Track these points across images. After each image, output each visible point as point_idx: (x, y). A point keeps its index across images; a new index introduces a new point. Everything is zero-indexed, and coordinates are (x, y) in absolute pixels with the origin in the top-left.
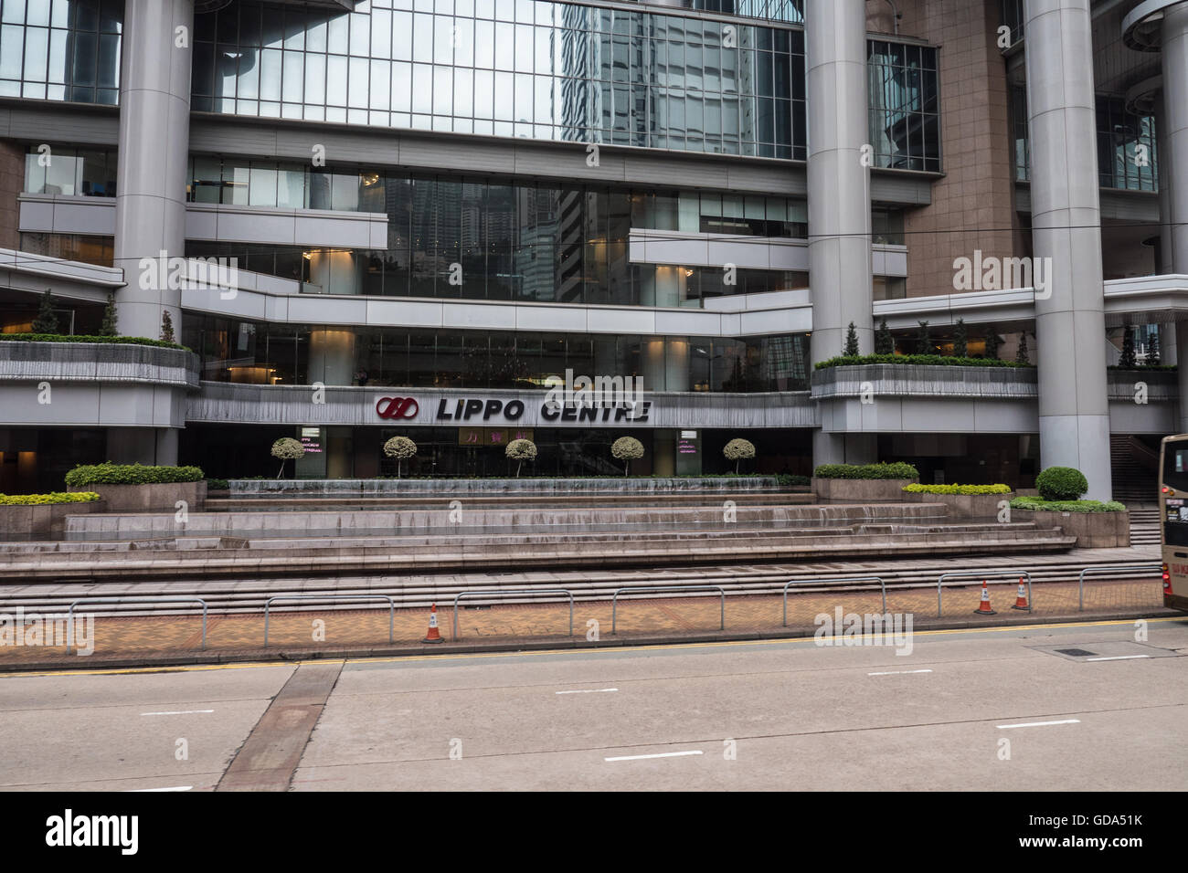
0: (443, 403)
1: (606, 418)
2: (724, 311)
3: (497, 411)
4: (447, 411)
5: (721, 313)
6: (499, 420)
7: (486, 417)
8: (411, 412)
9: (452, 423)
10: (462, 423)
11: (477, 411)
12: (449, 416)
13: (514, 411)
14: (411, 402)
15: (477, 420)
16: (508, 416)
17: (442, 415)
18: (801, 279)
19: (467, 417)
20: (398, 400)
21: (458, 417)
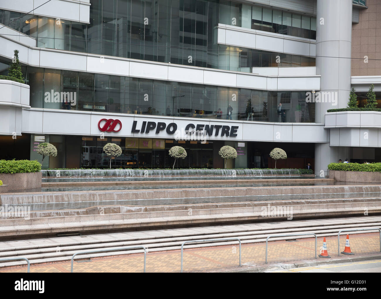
0: (135, 123)
1: (217, 134)
2: (269, 76)
3: (163, 129)
4: (137, 128)
5: (267, 77)
6: (163, 134)
7: (157, 132)
8: (117, 128)
9: (139, 135)
10: (144, 135)
11: (153, 128)
12: (138, 131)
13: (171, 129)
14: (118, 122)
15: (152, 134)
16: (169, 132)
17: (134, 130)
18: (310, 61)
19: (147, 132)
20: (111, 120)
21: (143, 131)
